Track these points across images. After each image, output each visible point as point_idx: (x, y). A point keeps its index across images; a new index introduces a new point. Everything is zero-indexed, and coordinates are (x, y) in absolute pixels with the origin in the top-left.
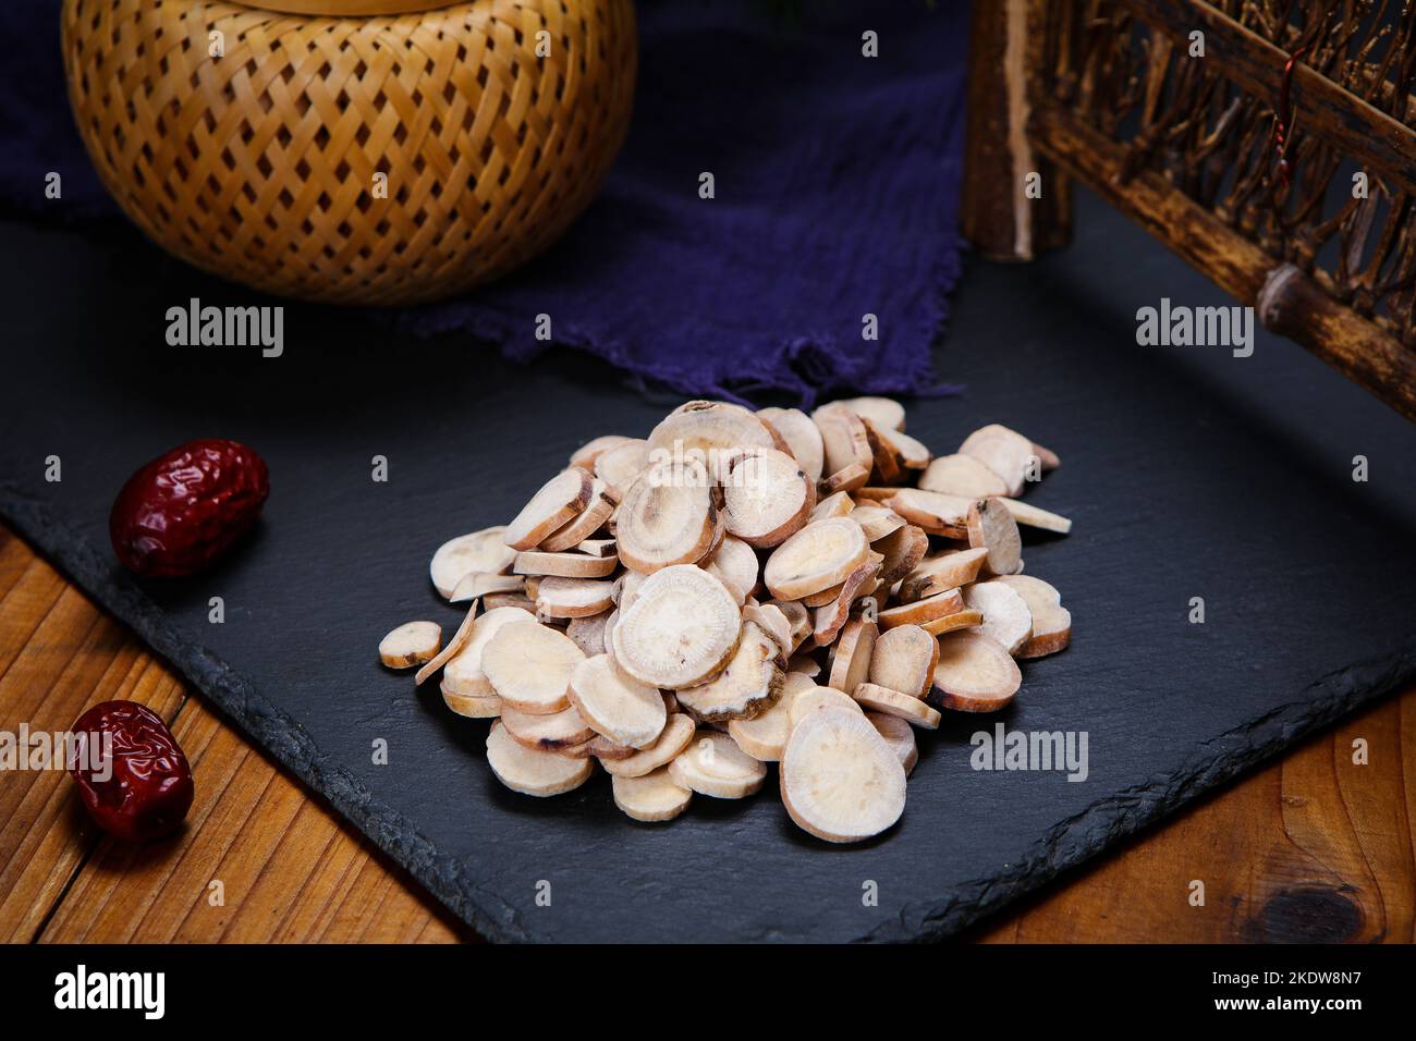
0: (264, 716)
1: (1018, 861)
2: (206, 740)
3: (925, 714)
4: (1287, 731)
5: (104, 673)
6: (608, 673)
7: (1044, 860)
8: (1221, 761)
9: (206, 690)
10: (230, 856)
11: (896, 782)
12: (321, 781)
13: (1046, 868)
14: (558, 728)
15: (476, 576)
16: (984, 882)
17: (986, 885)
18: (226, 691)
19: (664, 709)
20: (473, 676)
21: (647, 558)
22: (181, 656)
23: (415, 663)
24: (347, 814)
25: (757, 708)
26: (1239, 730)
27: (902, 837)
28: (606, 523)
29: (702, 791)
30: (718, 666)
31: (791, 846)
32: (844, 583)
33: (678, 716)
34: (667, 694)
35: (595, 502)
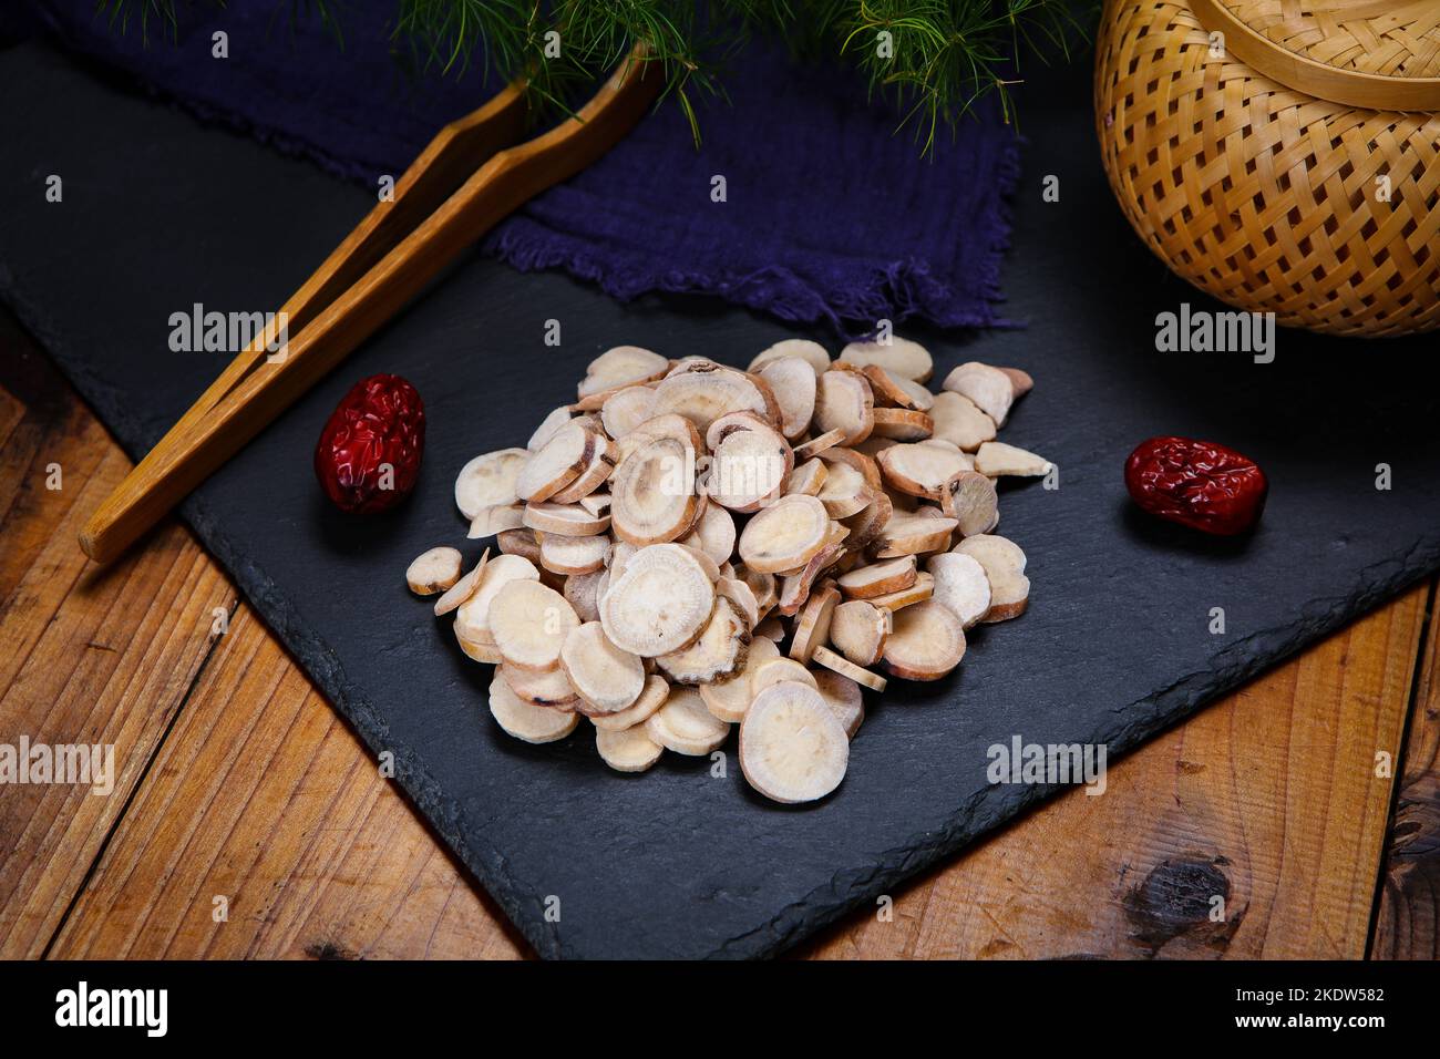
0: (303, 637)
1: (939, 828)
2: (253, 650)
3: (872, 681)
4: (1192, 697)
5: (167, 573)
6: (596, 640)
7: (961, 828)
8: (1129, 730)
9: (254, 601)
10: (269, 775)
11: (839, 749)
12: (347, 708)
13: (962, 835)
14: (549, 688)
15: (492, 511)
16: (907, 850)
17: (909, 852)
18: (271, 606)
19: (643, 674)
20: (480, 626)
21: (635, 532)
22: (234, 565)
23: (437, 592)
24: (368, 742)
25: (721, 678)
26: (1149, 698)
27: (843, 799)
28: (606, 481)
29: (672, 748)
30: (691, 640)
31: (745, 804)
32: (805, 566)
33: (655, 677)
34: (646, 661)
35: (596, 463)
